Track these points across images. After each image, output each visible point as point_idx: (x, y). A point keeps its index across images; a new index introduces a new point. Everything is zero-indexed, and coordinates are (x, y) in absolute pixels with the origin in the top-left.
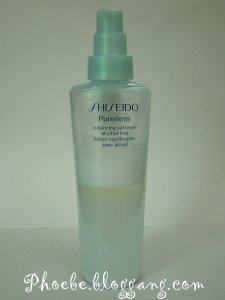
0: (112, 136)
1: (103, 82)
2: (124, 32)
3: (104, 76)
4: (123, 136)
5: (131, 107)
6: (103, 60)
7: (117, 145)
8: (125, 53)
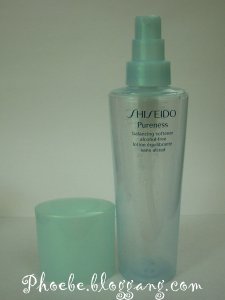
0: (150, 142)
1: (142, 88)
2: (163, 37)
3: (141, 82)
4: (161, 142)
5: (169, 114)
6: (141, 67)
7: (154, 151)
8: (163, 58)
